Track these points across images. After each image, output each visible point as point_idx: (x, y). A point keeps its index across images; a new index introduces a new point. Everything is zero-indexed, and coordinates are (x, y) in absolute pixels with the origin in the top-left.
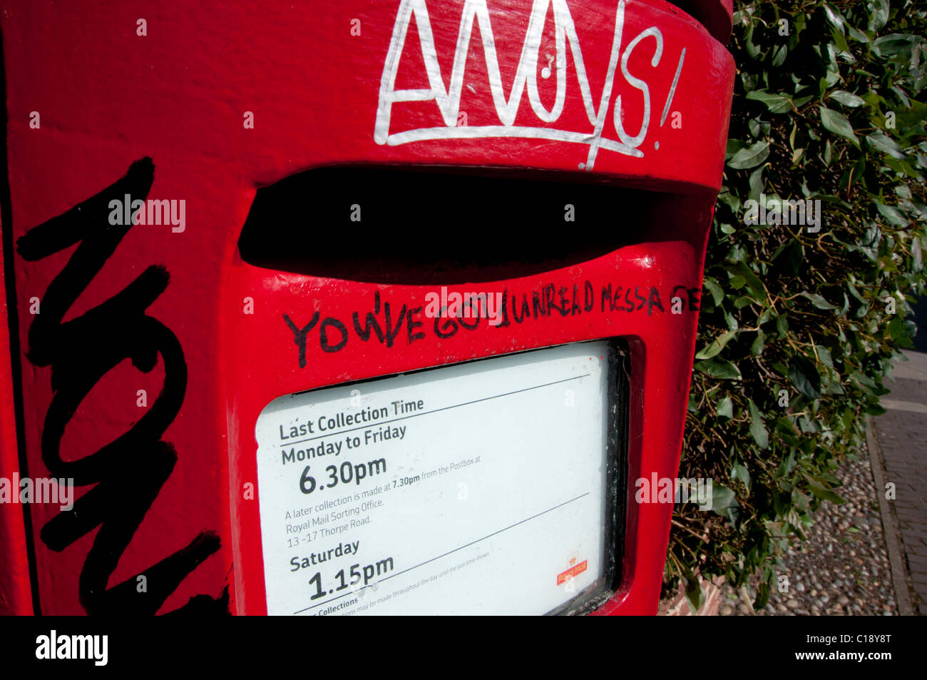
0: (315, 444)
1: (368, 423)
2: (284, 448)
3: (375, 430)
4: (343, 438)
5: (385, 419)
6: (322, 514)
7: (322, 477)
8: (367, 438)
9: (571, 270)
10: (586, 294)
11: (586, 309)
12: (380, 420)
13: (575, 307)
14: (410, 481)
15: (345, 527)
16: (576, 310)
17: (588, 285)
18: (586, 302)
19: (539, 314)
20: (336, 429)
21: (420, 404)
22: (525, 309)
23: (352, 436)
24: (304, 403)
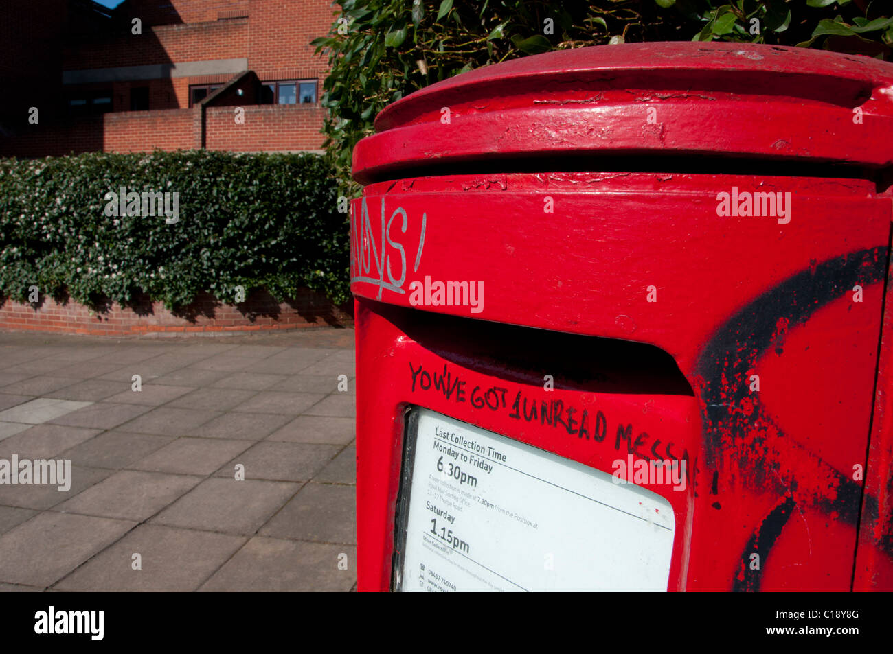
0: (448, 447)
1: (473, 451)
2: (436, 440)
3: (476, 458)
4: (460, 451)
5: (482, 454)
6: (443, 488)
7: (447, 468)
8: (471, 460)
9: (584, 395)
10: (598, 425)
11: (595, 437)
12: (479, 453)
13: (583, 431)
14: (488, 505)
15: (450, 504)
16: (584, 434)
17: (600, 415)
18: (597, 431)
19: (546, 421)
20: (458, 445)
21: (504, 458)
22: (534, 413)
23: (465, 453)
24: (447, 421)
